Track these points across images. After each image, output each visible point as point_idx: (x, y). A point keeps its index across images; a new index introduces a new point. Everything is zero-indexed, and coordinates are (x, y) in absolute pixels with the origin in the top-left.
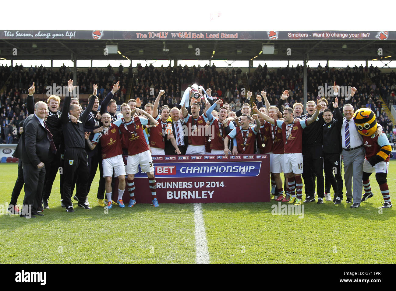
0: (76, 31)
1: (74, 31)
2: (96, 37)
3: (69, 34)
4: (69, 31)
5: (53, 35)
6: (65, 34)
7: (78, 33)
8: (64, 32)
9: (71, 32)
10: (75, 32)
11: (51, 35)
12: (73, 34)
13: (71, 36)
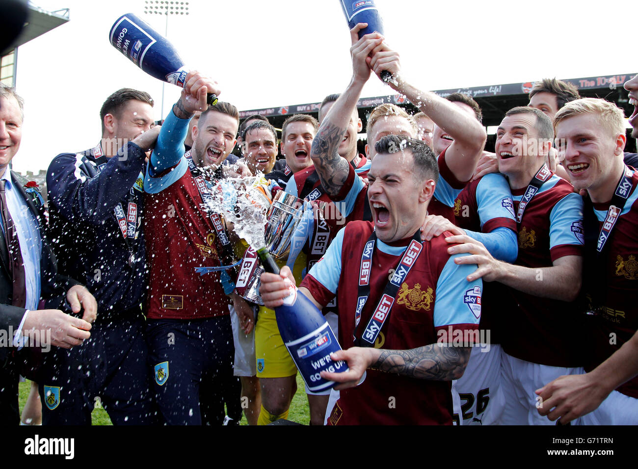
0: (502, 85)
1: (499, 85)
2: (526, 90)
3: (494, 90)
4: (494, 86)
5: (475, 92)
6: (488, 90)
7: (504, 87)
8: (487, 88)
9: (496, 87)
10: (500, 87)
11: (473, 92)
12: (498, 89)
13: (495, 92)
